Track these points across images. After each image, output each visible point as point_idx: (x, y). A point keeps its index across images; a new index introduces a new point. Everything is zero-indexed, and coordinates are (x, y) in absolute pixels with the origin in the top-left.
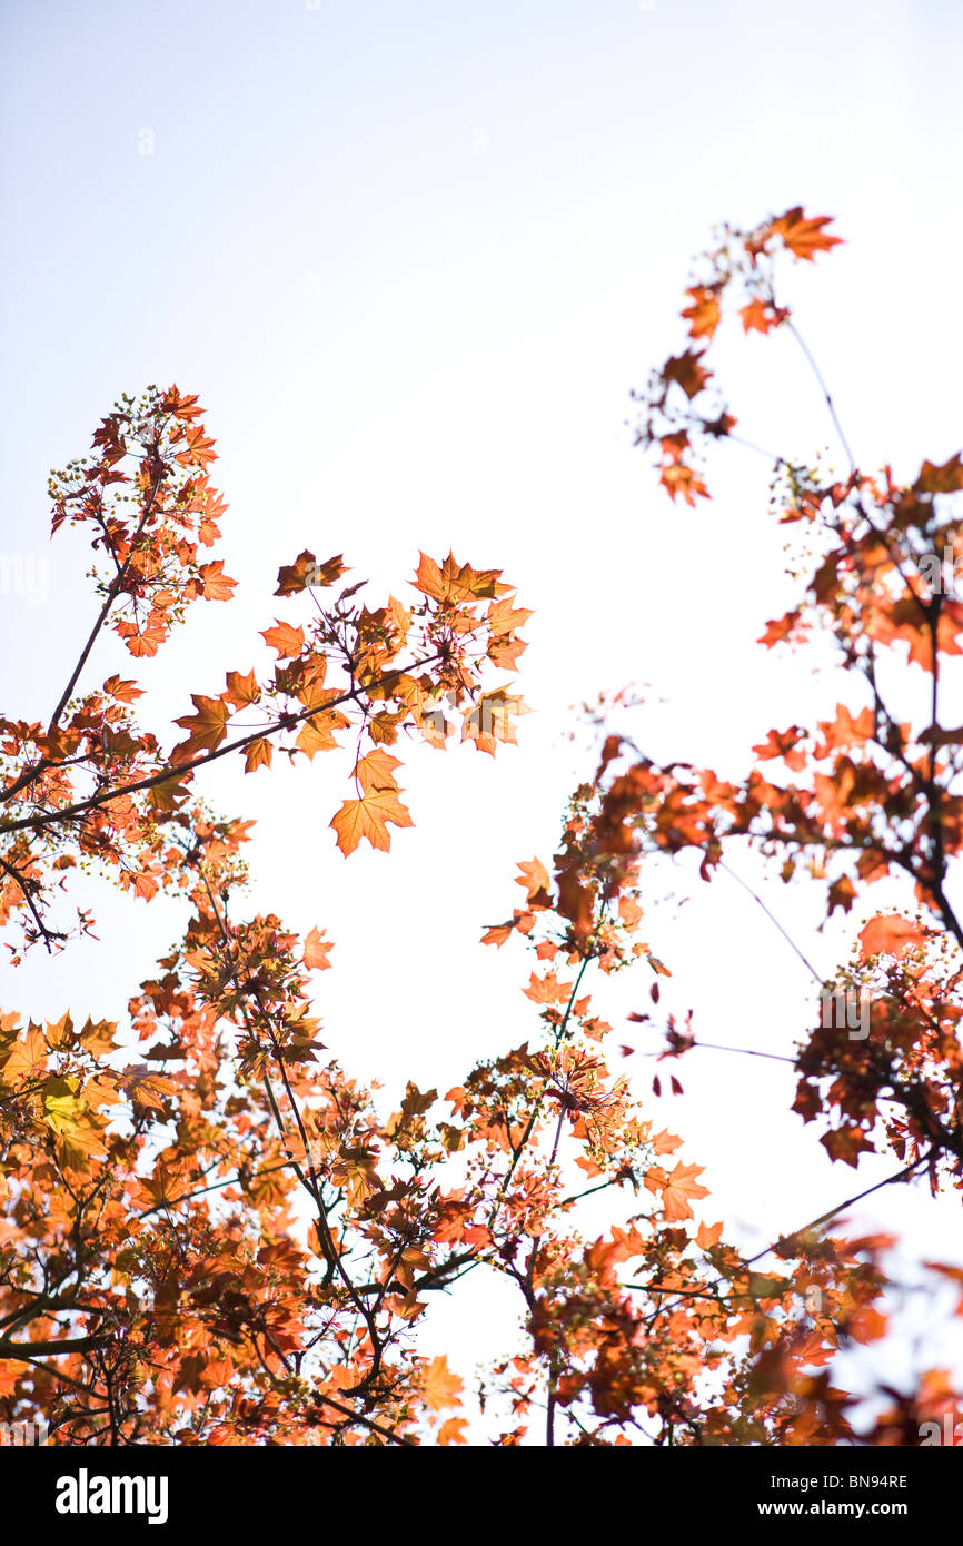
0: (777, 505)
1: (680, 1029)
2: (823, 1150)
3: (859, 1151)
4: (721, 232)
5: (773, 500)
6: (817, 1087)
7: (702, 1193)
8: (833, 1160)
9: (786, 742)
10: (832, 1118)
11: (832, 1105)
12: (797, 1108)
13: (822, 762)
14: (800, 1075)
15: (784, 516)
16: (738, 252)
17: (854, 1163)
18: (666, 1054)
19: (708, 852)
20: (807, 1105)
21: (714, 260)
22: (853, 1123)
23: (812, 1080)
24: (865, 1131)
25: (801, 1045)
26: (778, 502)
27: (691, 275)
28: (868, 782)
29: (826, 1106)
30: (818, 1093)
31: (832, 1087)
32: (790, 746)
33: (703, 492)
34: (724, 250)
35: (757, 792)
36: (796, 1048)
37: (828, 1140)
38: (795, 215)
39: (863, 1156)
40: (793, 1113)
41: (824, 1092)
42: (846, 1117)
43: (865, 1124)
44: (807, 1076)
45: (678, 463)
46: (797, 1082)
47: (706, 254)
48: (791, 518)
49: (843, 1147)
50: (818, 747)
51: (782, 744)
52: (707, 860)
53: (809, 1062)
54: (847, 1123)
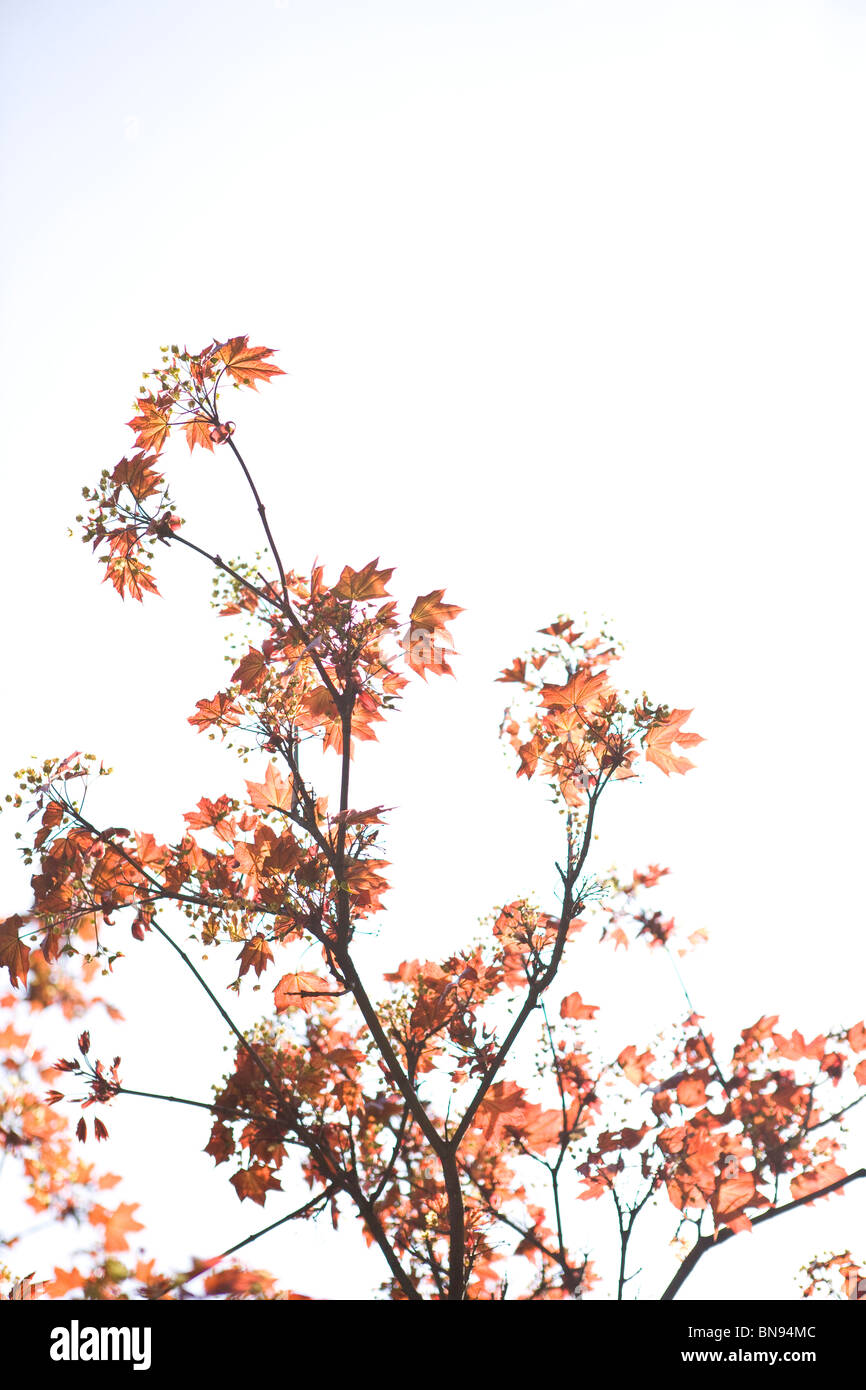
0: (219, 600)
1: (107, 1077)
2: (232, 1188)
3: (266, 1189)
4: (170, 354)
5: (216, 593)
6: (231, 1129)
7: (138, 1227)
8: (242, 1199)
9: (217, 812)
10: (242, 1159)
11: (243, 1148)
12: (210, 1149)
13: (247, 833)
14: (215, 1118)
15: (225, 608)
16: (185, 372)
17: (261, 1200)
18: (92, 1099)
19: (140, 912)
20: (220, 1146)
21: (163, 378)
22: (262, 1163)
23: (227, 1124)
24: (273, 1170)
25: (218, 1091)
26: (222, 594)
27: (143, 390)
28: (284, 852)
29: (238, 1147)
30: (232, 1134)
31: (245, 1130)
32: (221, 817)
33: (150, 584)
34: (173, 370)
35: (189, 858)
36: (214, 1093)
37: (238, 1180)
38: (238, 344)
39: (270, 1194)
40: (207, 1155)
41: (237, 1135)
42: (255, 1158)
43: (273, 1164)
44: (221, 1120)
45: (128, 557)
46: (212, 1126)
47: (156, 372)
48: (231, 611)
49: (253, 1186)
50: (245, 818)
51: (214, 813)
52: (140, 919)
53: (224, 1107)
54: (256, 1163)
